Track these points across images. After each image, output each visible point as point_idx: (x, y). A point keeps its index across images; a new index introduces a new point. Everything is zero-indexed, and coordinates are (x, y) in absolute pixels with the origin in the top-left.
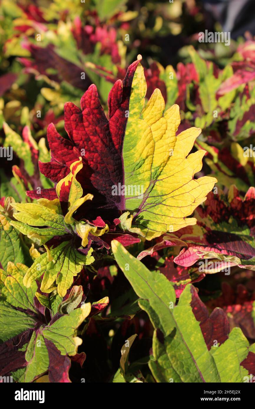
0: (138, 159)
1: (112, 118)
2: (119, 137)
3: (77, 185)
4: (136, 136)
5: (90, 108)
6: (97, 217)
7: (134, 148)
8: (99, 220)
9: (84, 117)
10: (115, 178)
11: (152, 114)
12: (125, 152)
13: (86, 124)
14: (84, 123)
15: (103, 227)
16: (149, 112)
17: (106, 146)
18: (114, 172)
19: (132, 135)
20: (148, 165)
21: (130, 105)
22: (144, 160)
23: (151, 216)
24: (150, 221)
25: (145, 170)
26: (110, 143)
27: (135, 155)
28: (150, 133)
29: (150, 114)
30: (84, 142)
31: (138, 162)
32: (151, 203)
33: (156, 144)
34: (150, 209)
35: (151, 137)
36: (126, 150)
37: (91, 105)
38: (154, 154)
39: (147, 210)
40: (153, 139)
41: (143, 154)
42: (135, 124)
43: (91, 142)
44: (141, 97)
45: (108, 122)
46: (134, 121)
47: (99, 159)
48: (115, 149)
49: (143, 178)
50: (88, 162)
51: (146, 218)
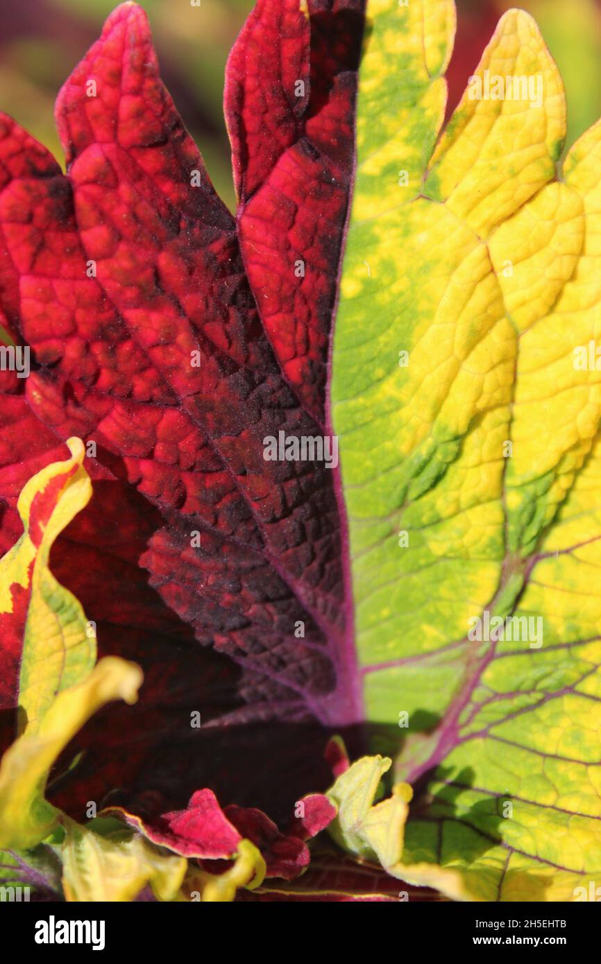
0: (420, 433)
1: (254, 202)
2: (301, 310)
3: (59, 609)
4: (400, 301)
5: (113, 146)
6: (196, 794)
7: (397, 374)
8: (204, 813)
9: (80, 199)
10: (290, 551)
11: (494, 162)
12: (346, 398)
13: (95, 236)
14: (86, 236)
15: (225, 857)
16: (478, 154)
17: (227, 365)
18: (283, 517)
19: (383, 298)
20: (482, 467)
21: (361, 122)
22: (459, 439)
23: (521, 771)
24: (517, 798)
25: (465, 496)
26: (253, 348)
27: (404, 413)
28: (485, 276)
29: (479, 164)
30: (87, 347)
31: (424, 451)
32: (512, 688)
33: (526, 340)
34: (509, 724)
35: (491, 303)
36: (349, 386)
37: (121, 125)
38: (513, 401)
39: (494, 731)
40: (503, 314)
41: (449, 402)
42: (395, 232)
43: (136, 346)
44: (422, 75)
45: (233, 222)
46: (393, 216)
47: (188, 445)
48: (283, 384)
49: (457, 544)
50: (124, 466)
51: (488, 781)
